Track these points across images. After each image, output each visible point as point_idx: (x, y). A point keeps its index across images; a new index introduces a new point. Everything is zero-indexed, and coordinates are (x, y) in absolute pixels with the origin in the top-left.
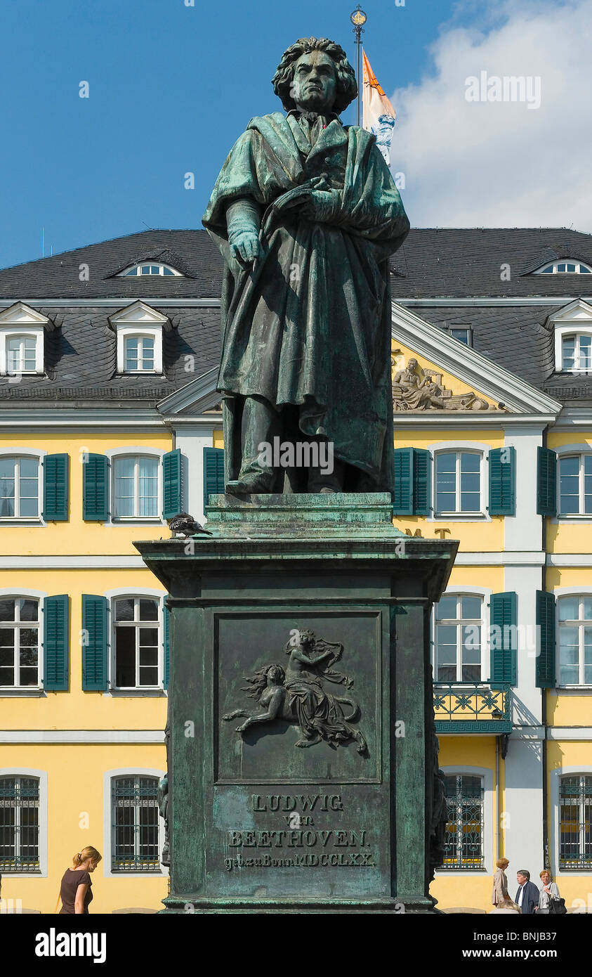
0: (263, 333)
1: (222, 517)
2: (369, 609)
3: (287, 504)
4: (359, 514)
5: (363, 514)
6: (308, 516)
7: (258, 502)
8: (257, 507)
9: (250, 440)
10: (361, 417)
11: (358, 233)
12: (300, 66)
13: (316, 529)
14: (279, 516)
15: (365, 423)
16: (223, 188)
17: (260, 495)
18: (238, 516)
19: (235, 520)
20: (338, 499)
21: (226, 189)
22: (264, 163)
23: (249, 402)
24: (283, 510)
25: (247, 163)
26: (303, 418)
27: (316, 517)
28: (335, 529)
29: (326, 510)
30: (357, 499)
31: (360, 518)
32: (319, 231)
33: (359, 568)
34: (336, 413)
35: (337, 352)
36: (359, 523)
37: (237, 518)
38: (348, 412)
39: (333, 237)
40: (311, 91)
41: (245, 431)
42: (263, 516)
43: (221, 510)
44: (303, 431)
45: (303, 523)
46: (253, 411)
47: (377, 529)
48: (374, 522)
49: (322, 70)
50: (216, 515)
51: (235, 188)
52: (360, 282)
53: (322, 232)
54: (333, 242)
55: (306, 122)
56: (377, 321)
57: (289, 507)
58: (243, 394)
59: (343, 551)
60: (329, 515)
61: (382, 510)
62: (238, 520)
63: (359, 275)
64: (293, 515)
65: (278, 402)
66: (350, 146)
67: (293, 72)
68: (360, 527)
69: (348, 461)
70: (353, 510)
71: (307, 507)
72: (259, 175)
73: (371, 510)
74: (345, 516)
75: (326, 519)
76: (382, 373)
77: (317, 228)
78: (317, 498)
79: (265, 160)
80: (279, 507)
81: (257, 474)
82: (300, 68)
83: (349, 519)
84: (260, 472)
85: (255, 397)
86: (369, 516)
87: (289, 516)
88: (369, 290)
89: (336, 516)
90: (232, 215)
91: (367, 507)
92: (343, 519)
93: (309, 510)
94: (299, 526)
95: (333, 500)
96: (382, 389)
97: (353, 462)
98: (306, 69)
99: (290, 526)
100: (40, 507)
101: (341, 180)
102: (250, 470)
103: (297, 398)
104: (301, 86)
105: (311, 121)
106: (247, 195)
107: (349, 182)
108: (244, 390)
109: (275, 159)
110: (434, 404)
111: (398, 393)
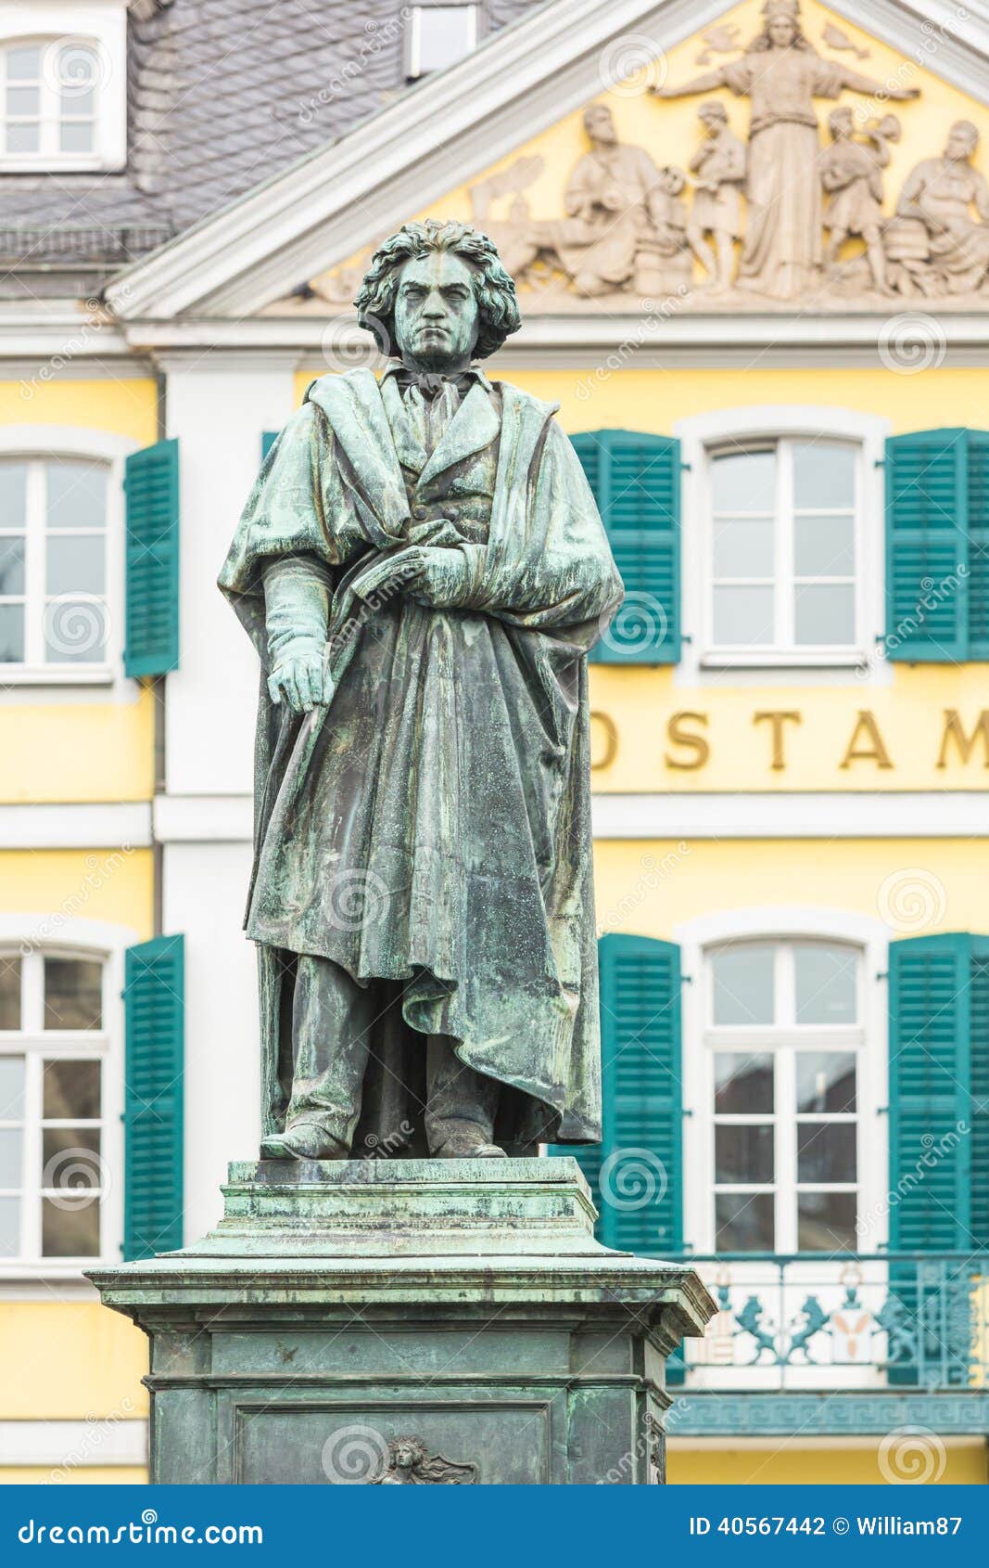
0: (333, 830)
1: (253, 1206)
2: (529, 1395)
3: (378, 1181)
4: (514, 1200)
5: (522, 1200)
6: (416, 1205)
7: (323, 1176)
8: (320, 1187)
9: (309, 1043)
10: (526, 989)
11: (517, 621)
12: (407, 283)
13: (428, 1232)
14: (361, 1206)
15: (534, 1000)
16: (258, 538)
17: (325, 1164)
18: (283, 1204)
19: (277, 1213)
20: (475, 1169)
21: (263, 541)
22: (337, 487)
23: (305, 967)
24: (369, 1193)
25: (305, 486)
26: (411, 1001)
27: (430, 1206)
28: (468, 1232)
29: (450, 1193)
30: (511, 1170)
31: (515, 1208)
32: (440, 627)
33: (508, 1318)
34: (476, 981)
35: (477, 861)
36: (512, 1219)
37: (281, 1209)
38: (499, 978)
39: (471, 633)
40: (429, 334)
41: (299, 1023)
42: (331, 1205)
43: (252, 1193)
44: (411, 1024)
45: (406, 1219)
46: (315, 985)
47: (546, 1232)
48: (542, 1218)
50: (243, 1203)
51: (280, 541)
52: (523, 717)
53: (446, 628)
54: (469, 641)
55: (419, 397)
56: (559, 786)
57: (380, 1187)
58: (295, 949)
59: (476, 1286)
60: (458, 1203)
61: (558, 1193)
62: (285, 1214)
63: (520, 702)
64: (388, 1203)
65: (362, 974)
66: (505, 445)
67: (395, 291)
68: (515, 1227)
69: (501, 1079)
70: (502, 1193)
71: (414, 1187)
72: (327, 510)
73: (538, 1192)
74: (487, 1203)
75: (452, 1212)
76: (570, 887)
77: (438, 620)
78: (434, 1169)
79: (338, 481)
80: (361, 1187)
81: (321, 1114)
82: (407, 288)
83: (495, 1210)
84: (328, 1108)
85: (318, 959)
86: (533, 1206)
87: (381, 1204)
88: (542, 730)
89: (469, 1204)
90: (276, 593)
91: (528, 1186)
92: (484, 1211)
93: (419, 1193)
94: (399, 1227)
95: (464, 1173)
96: (571, 922)
97: (510, 1080)
98: (420, 291)
99: (382, 1227)
101: (486, 518)
102: (309, 1105)
103: (398, 968)
104: (409, 324)
105: (430, 395)
106: (304, 551)
107: (499, 531)
108: (296, 943)
109: (356, 485)
111: (912, 242)
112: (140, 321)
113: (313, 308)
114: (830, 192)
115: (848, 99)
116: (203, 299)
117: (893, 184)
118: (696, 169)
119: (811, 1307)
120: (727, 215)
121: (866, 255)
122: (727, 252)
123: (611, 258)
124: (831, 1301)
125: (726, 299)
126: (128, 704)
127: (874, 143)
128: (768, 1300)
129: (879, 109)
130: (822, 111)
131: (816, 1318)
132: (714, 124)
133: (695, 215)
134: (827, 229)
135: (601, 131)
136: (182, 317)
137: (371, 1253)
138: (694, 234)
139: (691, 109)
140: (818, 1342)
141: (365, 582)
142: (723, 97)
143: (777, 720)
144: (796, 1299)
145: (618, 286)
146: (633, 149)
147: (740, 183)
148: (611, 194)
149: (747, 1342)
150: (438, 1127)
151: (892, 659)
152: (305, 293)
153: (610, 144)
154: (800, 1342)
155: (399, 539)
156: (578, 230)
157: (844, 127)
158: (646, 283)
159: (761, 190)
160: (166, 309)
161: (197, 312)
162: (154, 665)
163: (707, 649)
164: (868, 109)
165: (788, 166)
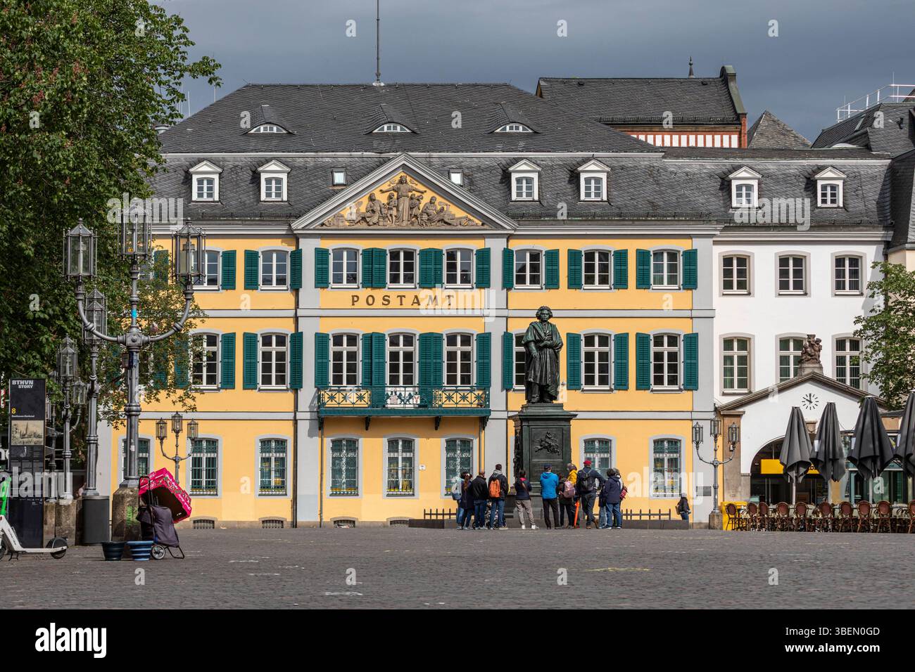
100: (220, 281)
109: (539, 334)
110: (446, 223)
111: (425, 217)
112: (296, 230)
113: (324, 227)
114: (411, 208)
115: (414, 192)
116: (306, 226)
117: (421, 206)
118: (388, 204)
119: (410, 394)
120: (394, 212)
121: (417, 219)
122: (394, 218)
123: (375, 219)
124: (413, 394)
125: (394, 226)
126: (290, 295)
127: (418, 200)
128: (403, 393)
129: (419, 194)
130: (410, 194)
131: (411, 396)
132: (390, 197)
133: (388, 212)
134: (411, 215)
135: (373, 198)
136: (303, 229)
138: (389, 215)
139: (388, 193)
140: (411, 400)
141: (542, 345)
142: (392, 192)
144: (407, 393)
146: (378, 201)
147: (396, 207)
148: (374, 208)
149: (399, 401)
151: (421, 287)
152: (323, 224)
153: (374, 200)
154: (408, 400)
155: (544, 340)
156: (368, 214)
157: (413, 196)
158: (381, 223)
159: (400, 208)
160: (300, 227)
161: (307, 228)
162: (296, 287)
163: (389, 285)
164: (417, 194)
165: (405, 204)
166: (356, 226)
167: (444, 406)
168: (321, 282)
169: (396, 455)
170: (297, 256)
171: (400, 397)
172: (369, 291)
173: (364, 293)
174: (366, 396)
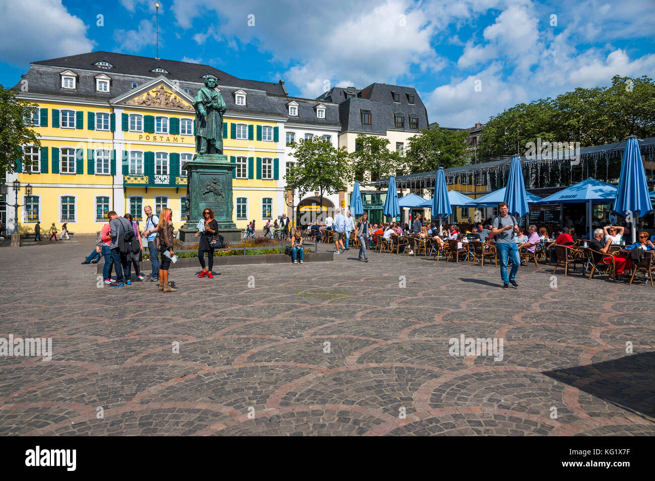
9: (202, 144)
11: (219, 110)
16: (197, 101)
23: (201, 138)
25: (201, 97)
26: (212, 141)
41: (200, 143)
44: (211, 143)
49: (213, 82)
54: (216, 111)
62: (202, 158)
65: (208, 138)
66: (218, 96)
72: (204, 99)
77: (213, 109)
79: (204, 97)
85: (204, 138)
90: (199, 106)
97: (218, 148)
99: (210, 159)
100: (75, 125)
101: (217, 101)
102: (203, 149)
103: (211, 138)
104: (210, 84)
105: (212, 91)
106: (201, 102)
107: (219, 102)
108: (201, 136)
109: (207, 97)
110: (181, 107)
111: (172, 104)
112: (112, 104)
113: (126, 104)
114: (166, 100)
115: (167, 93)
116: (117, 103)
117: (170, 100)
118: (156, 97)
120: (158, 101)
121: (168, 105)
122: (158, 103)
123: (149, 103)
124: (166, 178)
125: (158, 107)
126: (110, 133)
127: (169, 97)
128: (161, 177)
130: (165, 94)
131: (165, 179)
132: (157, 94)
133: (155, 100)
134: (165, 102)
137: (210, 162)
138: (155, 102)
139: (155, 93)
140: (166, 181)
141: (209, 105)
142: (157, 92)
143: (162, 137)
145: (149, 105)
146: (151, 95)
147: (159, 98)
148: (149, 98)
149: (160, 181)
150: (211, 151)
151: (170, 134)
153: (149, 95)
154: (164, 181)
155: (211, 102)
156: (147, 100)
158: (152, 105)
159: (161, 99)
160: (114, 103)
162: (113, 130)
163: (156, 131)
164: (168, 95)
165: (163, 98)
166: (142, 105)
167: (180, 183)
168: (125, 128)
169: (160, 204)
170: (113, 116)
171: (160, 179)
172: (147, 134)
173: (144, 135)
174: (145, 178)
